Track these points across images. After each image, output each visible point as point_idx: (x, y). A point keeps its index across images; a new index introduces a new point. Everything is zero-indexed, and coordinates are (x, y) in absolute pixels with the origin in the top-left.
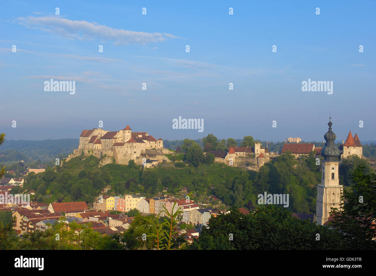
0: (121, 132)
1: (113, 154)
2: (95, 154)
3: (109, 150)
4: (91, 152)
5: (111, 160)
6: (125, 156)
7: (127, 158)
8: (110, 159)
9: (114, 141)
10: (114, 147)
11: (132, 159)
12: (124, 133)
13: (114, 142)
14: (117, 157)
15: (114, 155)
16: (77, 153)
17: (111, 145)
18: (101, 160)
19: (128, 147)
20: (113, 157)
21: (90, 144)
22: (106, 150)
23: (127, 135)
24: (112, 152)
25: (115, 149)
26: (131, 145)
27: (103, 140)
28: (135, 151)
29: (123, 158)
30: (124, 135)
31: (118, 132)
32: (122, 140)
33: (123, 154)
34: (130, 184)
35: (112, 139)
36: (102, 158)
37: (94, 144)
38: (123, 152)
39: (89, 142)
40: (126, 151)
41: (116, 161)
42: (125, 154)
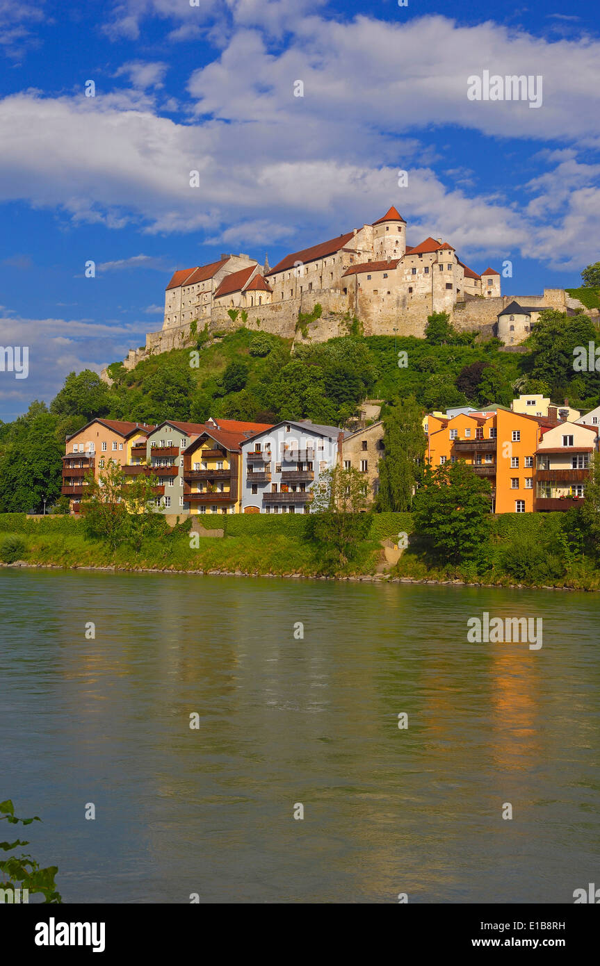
0: (368, 230)
2: (258, 322)
3: (332, 291)
4: (239, 315)
5: (342, 327)
6: (401, 303)
7: (412, 311)
8: (338, 322)
9: (349, 261)
10: (350, 279)
11: (438, 313)
12: (375, 234)
13: (346, 263)
14: (366, 315)
15: (351, 306)
16: (162, 341)
17: (334, 278)
18: (302, 329)
19: (414, 270)
20: (348, 314)
21: (221, 299)
22: (320, 293)
23: (394, 238)
24: (344, 297)
25: (355, 287)
26: (431, 262)
27: (279, 276)
28: (449, 281)
29: (395, 312)
30: (377, 242)
31: (358, 231)
32: (369, 260)
33: (395, 297)
34: (484, 377)
35: (340, 253)
36: (305, 321)
37: (244, 293)
38: (393, 291)
39: (214, 294)
40: (406, 284)
41: (361, 329)
42: (401, 299)
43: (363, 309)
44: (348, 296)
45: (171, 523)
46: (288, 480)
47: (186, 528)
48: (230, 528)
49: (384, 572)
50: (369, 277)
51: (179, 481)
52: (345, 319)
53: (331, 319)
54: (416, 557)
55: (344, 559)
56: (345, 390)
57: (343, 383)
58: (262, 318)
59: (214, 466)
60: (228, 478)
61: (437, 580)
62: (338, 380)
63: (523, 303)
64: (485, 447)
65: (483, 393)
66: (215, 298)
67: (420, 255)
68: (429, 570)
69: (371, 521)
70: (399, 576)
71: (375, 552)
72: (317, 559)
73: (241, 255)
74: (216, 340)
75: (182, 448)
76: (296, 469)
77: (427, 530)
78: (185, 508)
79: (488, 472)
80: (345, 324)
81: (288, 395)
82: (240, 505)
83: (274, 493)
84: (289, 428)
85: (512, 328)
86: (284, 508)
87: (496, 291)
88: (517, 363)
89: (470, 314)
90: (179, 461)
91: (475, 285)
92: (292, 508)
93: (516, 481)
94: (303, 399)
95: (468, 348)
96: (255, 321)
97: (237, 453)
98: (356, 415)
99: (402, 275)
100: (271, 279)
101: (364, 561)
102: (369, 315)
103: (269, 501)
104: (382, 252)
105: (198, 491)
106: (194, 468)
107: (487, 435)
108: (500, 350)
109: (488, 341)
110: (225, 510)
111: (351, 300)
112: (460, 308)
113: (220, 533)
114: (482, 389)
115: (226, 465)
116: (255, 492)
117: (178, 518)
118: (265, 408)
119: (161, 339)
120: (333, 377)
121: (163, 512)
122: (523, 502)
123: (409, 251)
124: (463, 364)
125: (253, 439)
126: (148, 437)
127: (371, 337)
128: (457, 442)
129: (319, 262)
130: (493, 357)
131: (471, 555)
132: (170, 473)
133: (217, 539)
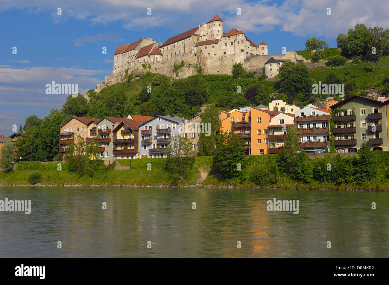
0: (205, 26)
1: (196, 60)
2: (156, 69)
3: (189, 54)
4: (147, 66)
5: (194, 71)
6: (220, 59)
7: (226, 63)
8: (192, 69)
9: (197, 40)
10: (197, 48)
11: (237, 63)
12: (209, 27)
13: (195, 41)
14: (205, 65)
15: (198, 61)
16: (113, 79)
17: (190, 48)
18: (176, 72)
19: (226, 44)
20: (197, 65)
21: (139, 59)
22: (184, 55)
23: (217, 29)
24: (195, 57)
25: (199, 52)
26: (234, 40)
27: (165, 48)
28: (242, 48)
29: (218, 63)
30: (209, 31)
31: (201, 26)
32: (206, 39)
33: (218, 57)
34: (258, 93)
35: (192, 37)
36: (177, 68)
37: (149, 56)
38: (217, 54)
39: (136, 57)
40: (223, 51)
41: (203, 72)
42: (220, 57)
43: (203, 62)
44: (196, 57)
45: (106, 164)
46: (160, 143)
47: (113, 165)
48: (133, 165)
49: (200, 183)
50: (206, 48)
51: (111, 144)
52: (196, 67)
53: (189, 67)
54: (213, 176)
55: (182, 178)
56: (195, 100)
57: (193, 97)
58: (158, 68)
59: (127, 137)
60: (133, 142)
61: (223, 186)
62: (191, 95)
63: (276, 58)
64: (246, 125)
65: (257, 100)
66: (136, 58)
67: (229, 37)
68: (219, 182)
69: (194, 160)
70: (206, 185)
71: (196, 174)
72: (170, 178)
73: (148, 38)
74: (137, 78)
75: (112, 129)
76: (163, 137)
77: (217, 164)
78: (114, 157)
79: (247, 137)
80: (195, 69)
81: (168, 103)
82: (139, 155)
83: (154, 149)
84: (160, 119)
85: (271, 69)
86: (159, 155)
87: (266, 53)
88: (273, 86)
89: (252, 63)
90: (111, 135)
91: (256, 50)
92: (162, 155)
93: (259, 140)
94: (175, 105)
95: (251, 79)
96: (154, 69)
97: (137, 131)
98: (199, 112)
99: (221, 46)
100: (162, 49)
101: (191, 178)
102: (206, 65)
103: (152, 152)
104: (212, 35)
105: (120, 149)
106: (118, 138)
107: (247, 120)
108: (266, 80)
109: (260, 76)
110: (132, 157)
111: (198, 58)
112: (247, 61)
113: (128, 168)
114: (257, 98)
115: (132, 137)
116: (145, 148)
117: (109, 161)
118: (158, 109)
119: (112, 78)
120: (189, 94)
121: (103, 159)
122: (263, 150)
123: (225, 35)
124: (249, 87)
125: (144, 124)
126: (97, 124)
127: (207, 75)
128: (234, 123)
129: (183, 41)
130: (262, 83)
131: (237, 174)
132: (107, 141)
133: (127, 171)
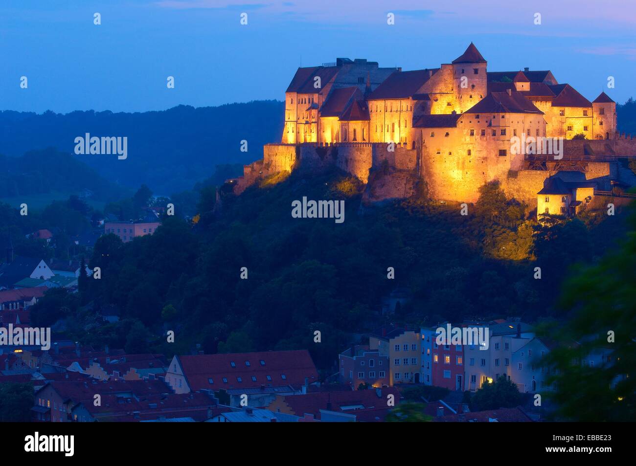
0: (446, 71)
1: (415, 159)
8: (405, 181)
10: (417, 131)
13: (416, 112)
14: (430, 174)
15: (417, 164)
17: (407, 127)
18: (370, 186)
19: (472, 131)
20: (416, 170)
21: (325, 121)
26: (487, 124)
28: (502, 147)
30: (455, 83)
32: (448, 103)
33: (456, 159)
39: (320, 113)
40: (465, 146)
41: (426, 190)
42: (461, 161)
44: (415, 152)
50: (433, 135)
52: (412, 177)
58: (350, 158)
66: (321, 117)
67: (477, 116)
80: (412, 182)
89: (521, 184)
91: (585, 114)
96: (344, 160)
99: (461, 134)
102: (432, 176)
104: (459, 96)
111: (418, 156)
112: (512, 177)
129: (398, 103)
